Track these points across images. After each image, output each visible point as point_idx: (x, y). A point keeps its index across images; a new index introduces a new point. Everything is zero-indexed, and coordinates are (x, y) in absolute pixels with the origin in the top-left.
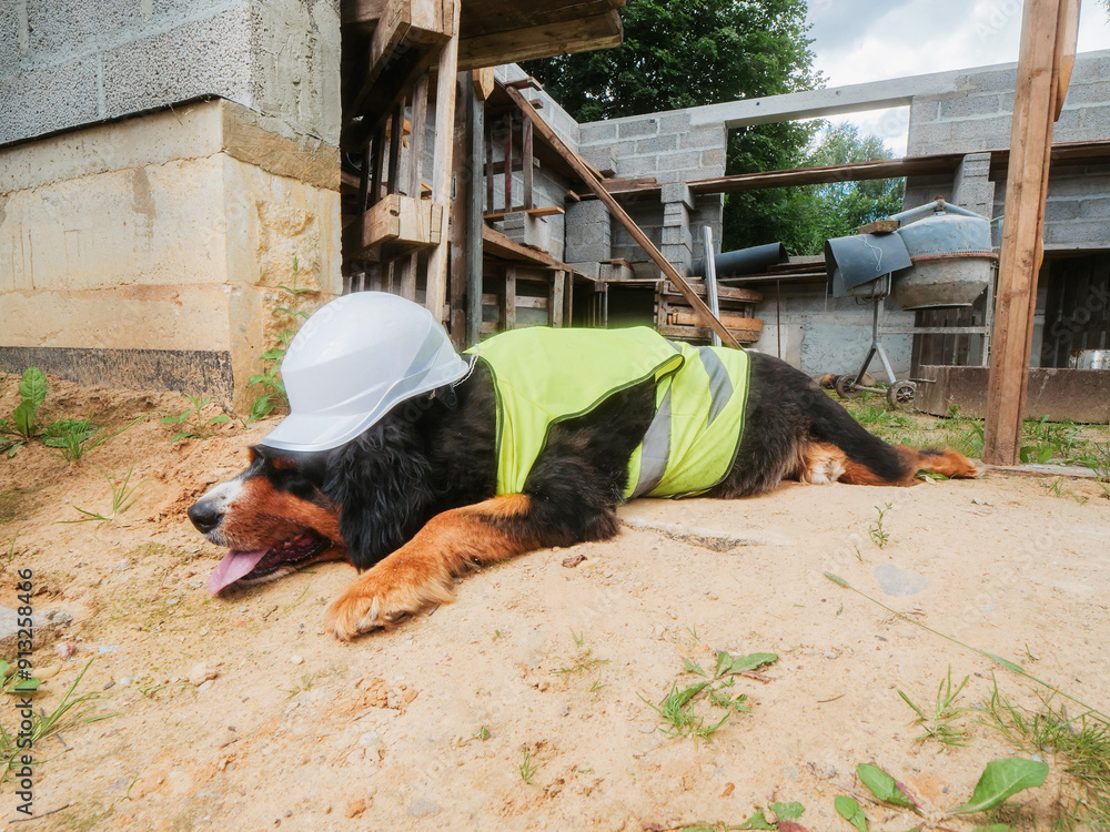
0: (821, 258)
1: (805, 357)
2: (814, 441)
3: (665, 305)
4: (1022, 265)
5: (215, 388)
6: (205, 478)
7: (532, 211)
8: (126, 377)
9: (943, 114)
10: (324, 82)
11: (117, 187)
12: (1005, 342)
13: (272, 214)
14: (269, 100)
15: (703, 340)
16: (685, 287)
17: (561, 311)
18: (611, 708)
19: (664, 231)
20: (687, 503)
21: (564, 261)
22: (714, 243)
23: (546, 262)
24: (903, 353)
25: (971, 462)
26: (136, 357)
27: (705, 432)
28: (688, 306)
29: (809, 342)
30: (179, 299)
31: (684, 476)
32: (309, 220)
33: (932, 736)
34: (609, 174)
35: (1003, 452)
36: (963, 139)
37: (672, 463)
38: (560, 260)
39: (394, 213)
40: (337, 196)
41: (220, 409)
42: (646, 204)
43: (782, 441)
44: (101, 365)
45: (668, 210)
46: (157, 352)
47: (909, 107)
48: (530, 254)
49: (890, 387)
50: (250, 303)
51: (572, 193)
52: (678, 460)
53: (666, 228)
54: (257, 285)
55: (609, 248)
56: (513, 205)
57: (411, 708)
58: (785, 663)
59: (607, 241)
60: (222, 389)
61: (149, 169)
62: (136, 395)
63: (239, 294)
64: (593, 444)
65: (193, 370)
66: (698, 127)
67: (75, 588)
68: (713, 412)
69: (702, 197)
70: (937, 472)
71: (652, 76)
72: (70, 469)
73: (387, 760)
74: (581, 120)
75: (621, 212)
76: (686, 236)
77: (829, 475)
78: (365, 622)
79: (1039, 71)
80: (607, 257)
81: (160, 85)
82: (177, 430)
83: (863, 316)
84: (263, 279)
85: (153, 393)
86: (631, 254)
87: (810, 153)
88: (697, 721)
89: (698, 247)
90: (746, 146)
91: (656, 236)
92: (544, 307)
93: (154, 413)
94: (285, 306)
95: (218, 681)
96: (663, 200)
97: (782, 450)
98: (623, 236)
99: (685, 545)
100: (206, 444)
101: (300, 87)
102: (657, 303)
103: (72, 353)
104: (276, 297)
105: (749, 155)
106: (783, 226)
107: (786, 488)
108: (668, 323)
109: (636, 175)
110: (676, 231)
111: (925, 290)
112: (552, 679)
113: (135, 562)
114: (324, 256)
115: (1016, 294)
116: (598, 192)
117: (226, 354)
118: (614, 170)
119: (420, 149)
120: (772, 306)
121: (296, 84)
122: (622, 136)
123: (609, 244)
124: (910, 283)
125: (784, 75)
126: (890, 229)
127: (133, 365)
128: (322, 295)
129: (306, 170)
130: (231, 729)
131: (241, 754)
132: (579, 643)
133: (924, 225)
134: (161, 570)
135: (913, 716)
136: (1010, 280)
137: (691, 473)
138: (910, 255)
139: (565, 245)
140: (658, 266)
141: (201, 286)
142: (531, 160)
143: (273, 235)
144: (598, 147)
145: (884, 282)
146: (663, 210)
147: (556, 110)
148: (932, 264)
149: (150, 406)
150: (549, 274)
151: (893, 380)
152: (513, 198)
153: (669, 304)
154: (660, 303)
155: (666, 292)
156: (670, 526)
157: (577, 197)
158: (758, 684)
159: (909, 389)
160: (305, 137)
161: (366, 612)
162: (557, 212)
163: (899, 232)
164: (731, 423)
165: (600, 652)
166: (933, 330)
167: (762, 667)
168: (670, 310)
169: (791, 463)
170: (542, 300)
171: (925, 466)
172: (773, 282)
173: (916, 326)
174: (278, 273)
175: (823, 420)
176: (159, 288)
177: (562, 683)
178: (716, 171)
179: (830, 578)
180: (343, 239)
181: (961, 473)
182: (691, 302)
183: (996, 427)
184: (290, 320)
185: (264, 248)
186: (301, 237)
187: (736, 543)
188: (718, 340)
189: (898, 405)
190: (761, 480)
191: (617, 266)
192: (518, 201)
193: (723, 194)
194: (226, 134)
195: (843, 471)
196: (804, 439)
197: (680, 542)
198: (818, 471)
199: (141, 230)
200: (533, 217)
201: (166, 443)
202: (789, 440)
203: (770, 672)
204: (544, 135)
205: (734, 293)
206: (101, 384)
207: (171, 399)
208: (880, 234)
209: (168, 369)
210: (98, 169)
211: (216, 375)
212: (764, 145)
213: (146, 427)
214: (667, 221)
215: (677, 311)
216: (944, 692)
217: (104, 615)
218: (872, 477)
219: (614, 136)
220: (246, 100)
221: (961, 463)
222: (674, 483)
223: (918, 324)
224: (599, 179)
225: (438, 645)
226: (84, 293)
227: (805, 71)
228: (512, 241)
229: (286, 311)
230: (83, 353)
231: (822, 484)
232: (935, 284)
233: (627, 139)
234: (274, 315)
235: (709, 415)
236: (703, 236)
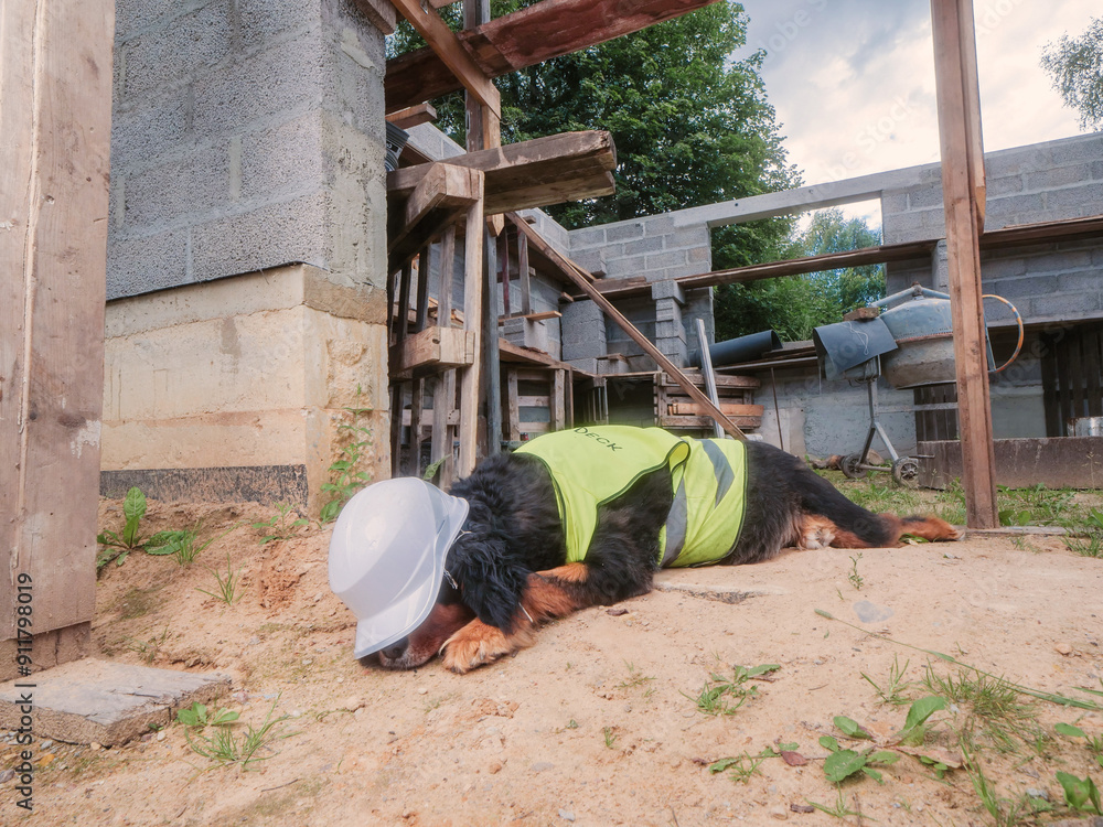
0: (810, 343)
1: (809, 440)
2: (806, 514)
3: (665, 397)
4: (971, 353)
5: (291, 496)
6: (299, 571)
7: (530, 316)
8: (206, 493)
9: (912, 205)
10: (375, 240)
11: (208, 334)
12: (968, 419)
13: (338, 349)
14: (337, 260)
15: (704, 431)
16: (682, 379)
17: (563, 408)
18: (661, 706)
19: (657, 325)
20: (704, 570)
21: (562, 360)
22: (708, 334)
23: (547, 362)
24: (907, 430)
25: (952, 527)
26: (217, 474)
27: (714, 512)
28: (686, 396)
29: (811, 424)
30: (259, 423)
31: (698, 549)
32: (364, 351)
33: (887, 701)
34: (600, 275)
35: (983, 516)
36: (934, 225)
37: (690, 536)
38: (557, 358)
39: (436, 341)
40: (384, 328)
41: (296, 515)
42: (637, 301)
43: (779, 516)
44: (182, 483)
45: (660, 305)
46: (237, 469)
47: (879, 200)
48: (531, 356)
49: (895, 464)
50: (321, 424)
51: (566, 295)
52: (694, 535)
53: (660, 322)
54: (326, 408)
55: (604, 344)
56: (513, 311)
57: (516, 714)
58: (786, 670)
59: (602, 337)
60: (298, 497)
61: (237, 318)
62: (219, 507)
63: (312, 416)
64: (632, 521)
65: (271, 483)
66: (682, 228)
67: (225, 658)
68: (719, 497)
69: (691, 292)
70: (920, 536)
71: (631, 179)
72: (181, 572)
73: (508, 744)
74: (570, 227)
75: (613, 310)
76: (680, 330)
77: (821, 541)
78: (475, 661)
79: (959, 200)
80: (603, 353)
81: (244, 251)
82: (262, 534)
83: (860, 396)
84: (330, 402)
85: (234, 504)
86: (626, 349)
87: (794, 240)
88: (723, 706)
89: (692, 337)
90: (730, 238)
91: (650, 332)
92: (546, 405)
93: (241, 520)
94: (347, 424)
95: (366, 709)
96: (654, 297)
97: (779, 523)
98: (617, 332)
99: (705, 600)
100: (291, 543)
101: (357, 247)
102: (656, 395)
103: (154, 474)
104: (340, 416)
105: (733, 246)
106: (775, 311)
107: (786, 554)
108: (669, 414)
109: (626, 274)
110: (670, 325)
111: (914, 370)
112: (615, 692)
113: (263, 638)
114: (375, 380)
115: (971, 378)
116: (589, 293)
117: (302, 467)
118: (605, 271)
119: (449, 285)
120: (769, 390)
121: (355, 245)
122: (609, 240)
123: (604, 339)
124: (899, 364)
125: (760, 171)
126: (872, 315)
127: (213, 481)
128: (374, 413)
129: (362, 311)
130: (392, 733)
131: (405, 746)
132: (631, 669)
133: (904, 310)
134: (288, 642)
135: (874, 692)
136: (964, 366)
137: (704, 546)
138: (895, 338)
139: (562, 344)
140: (654, 362)
141: (281, 412)
142: (527, 270)
143: (338, 366)
144: (588, 251)
145: (873, 365)
146: (655, 306)
147: (546, 220)
148: (916, 345)
149: (234, 515)
150: (549, 374)
151: (896, 457)
152: (511, 305)
153: (668, 395)
154: (660, 395)
155: (664, 384)
156: (691, 586)
157: (571, 298)
158: (767, 684)
159: (913, 466)
160: (362, 284)
161: (475, 652)
162: (554, 316)
163: (882, 318)
164: (736, 503)
165: (647, 673)
166: (929, 407)
167: (769, 673)
168: (669, 400)
169: (788, 534)
170: (544, 398)
171: (909, 531)
172: (767, 369)
173: (916, 404)
174: (342, 397)
175: (813, 495)
176: (240, 414)
177: (623, 694)
178: (702, 267)
179: (819, 613)
180: (389, 364)
181: (944, 535)
182: (690, 393)
183: (973, 494)
184: (350, 435)
185: (331, 377)
186: (358, 365)
187: (746, 596)
188: (720, 430)
189: (904, 482)
190: (763, 549)
191: (614, 361)
192: (516, 307)
193: (711, 288)
194: (306, 290)
195: (833, 537)
196: (797, 512)
197: (700, 599)
198: (811, 537)
199: (227, 368)
200: (531, 321)
201: (256, 545)
202: (784, 514)
203: (775, 676)
204: (538, 248)
205: (731, 381)
206: (181, 500)
207: (251, 508)
208: (864, 320)
209: (247, 483)
210: (189, 319)
211: (292, 486)
212: (747, 236)
213: (237, 533)
214: (659, 317)
215: (677, 401)
216: (894, 673)
217: (256, 675)
218: (860, 543)
219: (603, 240)
220: (320, 262)
221: (942, 528)
222: (691, 554)
223: (918, 401)
224: (590, 281)
225: (525, 676)
226: (170, 422)
227: (780, 166)
228: (513, 345)
229: (348, 428)
230: (165, 473)
231: (816, 549)
232: (922, 363)
233: (615, 243)
234: (339, 433)
235: (716, 497)
236: (696, 329)
